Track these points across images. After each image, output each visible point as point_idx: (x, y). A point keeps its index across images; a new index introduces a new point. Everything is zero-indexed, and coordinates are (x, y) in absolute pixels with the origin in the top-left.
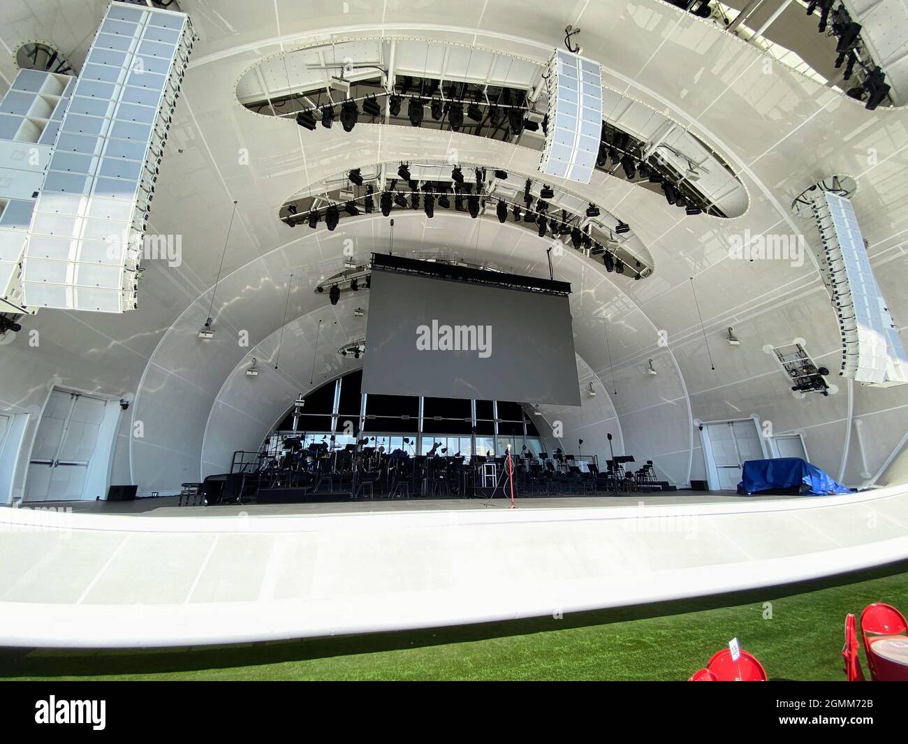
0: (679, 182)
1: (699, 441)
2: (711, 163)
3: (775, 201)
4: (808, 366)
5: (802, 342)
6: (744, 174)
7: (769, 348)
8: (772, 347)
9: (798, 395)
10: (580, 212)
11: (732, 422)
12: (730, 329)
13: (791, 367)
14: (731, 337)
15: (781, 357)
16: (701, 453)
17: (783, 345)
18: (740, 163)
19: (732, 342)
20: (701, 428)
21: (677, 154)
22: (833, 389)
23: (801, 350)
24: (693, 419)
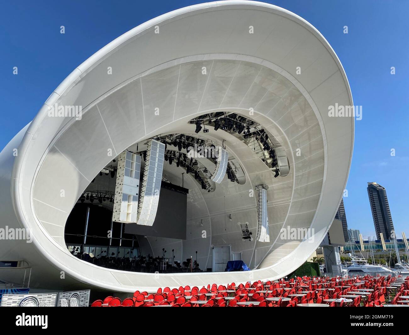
0: (231, 170)
1: (212, 253)
2: (240, 169)
3: (251, 183)
4: (247, 231)
5: (247, 223)
6: (247, 176)
7: (239, 224)
8: (240, 223)
9: (244, 240)
10: (202, 170)
11: (223, 247)
12: (230, 215)
13: (244, 230)
14: (230, 218)
15: (241, 226)
16: (212, 258)
17: (243, 223)
18: (247, 173)
19: (230, 220)
20: (213, 248)
21: (233, 164)
22: (252, 239)
23: (247, 225)
24: (211, 244)
